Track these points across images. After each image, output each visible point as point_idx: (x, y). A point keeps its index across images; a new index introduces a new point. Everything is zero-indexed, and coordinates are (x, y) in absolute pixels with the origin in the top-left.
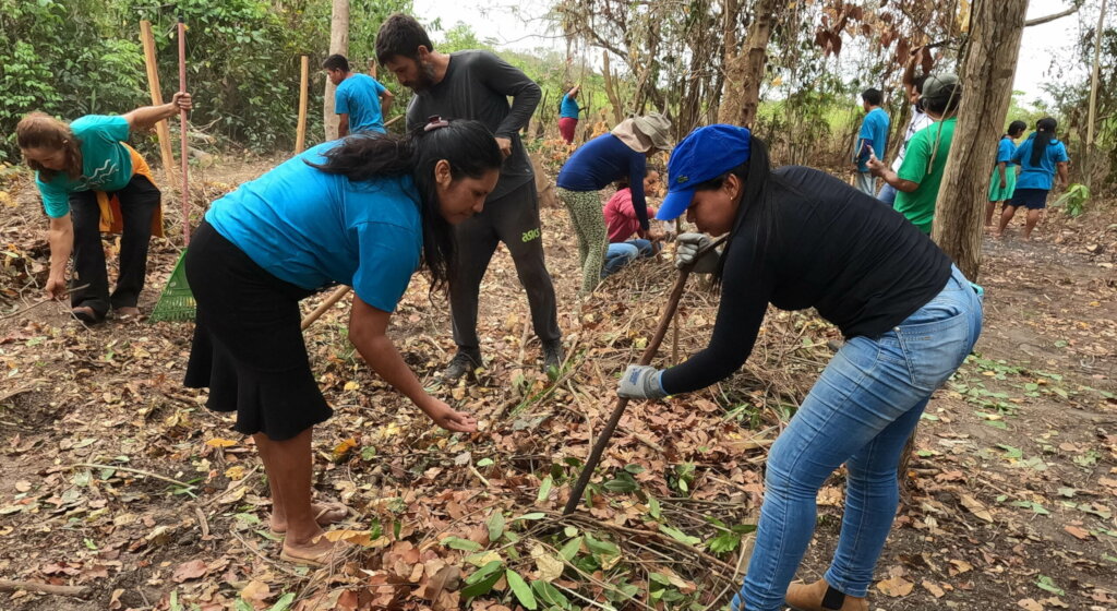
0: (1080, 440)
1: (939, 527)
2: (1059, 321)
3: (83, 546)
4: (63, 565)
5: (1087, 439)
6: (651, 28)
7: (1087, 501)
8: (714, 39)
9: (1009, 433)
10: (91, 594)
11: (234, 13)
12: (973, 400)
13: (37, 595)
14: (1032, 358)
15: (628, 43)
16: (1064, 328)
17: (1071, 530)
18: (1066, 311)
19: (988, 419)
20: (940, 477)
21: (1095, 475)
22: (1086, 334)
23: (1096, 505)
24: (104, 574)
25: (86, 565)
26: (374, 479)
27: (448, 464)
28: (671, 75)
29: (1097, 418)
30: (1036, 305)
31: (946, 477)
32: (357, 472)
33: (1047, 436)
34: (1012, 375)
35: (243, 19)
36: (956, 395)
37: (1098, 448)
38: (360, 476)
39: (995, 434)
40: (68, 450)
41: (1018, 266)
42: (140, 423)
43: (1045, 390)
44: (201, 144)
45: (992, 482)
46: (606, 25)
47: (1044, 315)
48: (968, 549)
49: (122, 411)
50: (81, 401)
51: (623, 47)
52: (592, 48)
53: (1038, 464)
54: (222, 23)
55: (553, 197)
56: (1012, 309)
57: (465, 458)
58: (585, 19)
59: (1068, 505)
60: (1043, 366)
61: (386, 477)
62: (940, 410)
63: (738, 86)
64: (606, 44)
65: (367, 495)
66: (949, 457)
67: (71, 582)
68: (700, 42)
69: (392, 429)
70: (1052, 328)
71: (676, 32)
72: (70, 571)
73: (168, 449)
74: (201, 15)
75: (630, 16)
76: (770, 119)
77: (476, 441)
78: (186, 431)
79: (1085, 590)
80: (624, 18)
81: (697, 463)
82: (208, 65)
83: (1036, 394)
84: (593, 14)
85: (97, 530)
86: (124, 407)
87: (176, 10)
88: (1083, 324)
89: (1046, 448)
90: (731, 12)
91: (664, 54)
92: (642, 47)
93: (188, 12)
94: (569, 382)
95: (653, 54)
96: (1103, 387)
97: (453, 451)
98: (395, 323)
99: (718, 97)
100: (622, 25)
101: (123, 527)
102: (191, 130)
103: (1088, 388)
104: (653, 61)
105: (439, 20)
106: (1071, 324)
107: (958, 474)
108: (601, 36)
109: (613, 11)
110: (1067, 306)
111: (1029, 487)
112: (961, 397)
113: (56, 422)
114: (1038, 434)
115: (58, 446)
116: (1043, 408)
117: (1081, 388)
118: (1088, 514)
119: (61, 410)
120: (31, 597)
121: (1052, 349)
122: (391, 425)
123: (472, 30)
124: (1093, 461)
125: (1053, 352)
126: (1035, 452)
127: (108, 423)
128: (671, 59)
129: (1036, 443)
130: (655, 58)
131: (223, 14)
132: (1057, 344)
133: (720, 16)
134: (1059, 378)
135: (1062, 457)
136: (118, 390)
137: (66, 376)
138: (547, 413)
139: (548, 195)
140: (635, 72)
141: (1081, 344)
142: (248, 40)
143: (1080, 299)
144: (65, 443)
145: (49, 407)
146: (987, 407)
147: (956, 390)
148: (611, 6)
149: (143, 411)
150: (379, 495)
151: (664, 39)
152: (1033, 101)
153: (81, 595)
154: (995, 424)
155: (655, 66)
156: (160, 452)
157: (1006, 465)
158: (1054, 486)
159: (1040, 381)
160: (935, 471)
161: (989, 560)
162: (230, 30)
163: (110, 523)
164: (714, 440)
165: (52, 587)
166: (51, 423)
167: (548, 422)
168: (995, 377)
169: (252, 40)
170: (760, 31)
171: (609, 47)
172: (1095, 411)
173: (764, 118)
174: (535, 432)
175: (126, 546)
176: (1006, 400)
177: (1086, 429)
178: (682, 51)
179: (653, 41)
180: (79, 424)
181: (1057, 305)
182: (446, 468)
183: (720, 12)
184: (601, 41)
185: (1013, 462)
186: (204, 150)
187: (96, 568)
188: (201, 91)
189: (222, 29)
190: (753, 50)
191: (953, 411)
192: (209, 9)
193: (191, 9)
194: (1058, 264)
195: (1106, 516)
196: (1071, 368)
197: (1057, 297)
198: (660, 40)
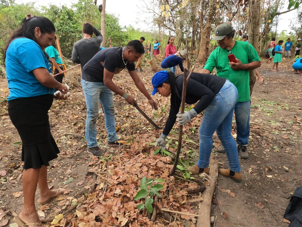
0: (290, 118)
1: (252, 138)
2: (289, 91)
3: (68, 149)
4: (66, 152)
5: (292, 118)
6: (181, 24)
7: (289, 131)
8: (198, 25)
9: (272, 118)
10: (72, 157)
11: (75, 30)
12: (264, 111)
13: (62, 158)
14: (281, 101)
15: (175, 28)
16: (290, 93)
17: (284, 137)
18: (292, 89)
19: (267, 115)
20: (254, 128)
21: (292, 125)
22: (296, 94)
23: (291, 132)
24: (74, 154)
25: (70, 152)
26: (125, 134)
27: (141, 129)
28: (187, 35)
29: (295, 113)
30: (284, 88)
31: (255, 128)
32: (121, 133)
33: (281, 118)
34: (275, 105)
35: (78, 31)
36: (260, 110)
37: (294, 120)
38: (122, 134)
39: (268, 118)
40: (59, 132)
41: (280, 78)
42: (72, 126)
43: (283, 108)
44: (69, 63)
45: (266, 128)
46: (169, 23)
47: (286, 90)
48: (258, 142)
49: (68, 124)
50: (58, 123)
51: (174, 29)
52: (166, 30)
53: (278, 124)
54: (72, 32)
55: (158, 70)
56: (277, 89)
57: (145, 128)
58: (163, 22)
59: (284, 132)
60: (284, 102)
61: (127, 134)
62: (256, 114)
63: (205, 37)
64: (169, 28)
65: (124, 137)
66: (256, 123)
67: (68, 155)
68: (194, 26)
69: (127, 125)
70: (287, 93)
71: (188, 23)
72: (67, 153)
73: (79, 131)
74: (68, 31)
75: (175, 21)
76: (214, 44)
77: (146, 125)
78: (82, 127)
79: (285, 148)
80: (174, 21)
81: (196, 127)
82: (70, 43)
83: (280, 109)
84: (165, 21)
85: (70, 146)
86: (68, 123)
87: (61, 30)
88: (295, 91)
89: (281, 120)
90: (201, 18)
91: (185, 30)
92: (179, 29)
93: (64, 31)
94: (166, 112)
95: (182, 30)
96: (298, 106)
97: (142, 127)
98: (124, 102)
99: (200, 40)
100: (173, 23)
101: (75, 145)
102: (67, 60)
103: (294, 107)
104: (182, 32)
105: (126, 26)
106: (292, 92)
107: (258, 127)
108: (168, 26)
109: (171, 20)
110: (292, 87)
111: (275, 129)
112: (261, 110)
113: (54, 127)
114: (279, 117)
115: (57, 132)
116: (282, 112)
117: (292, 107)
118: (289, 134)
119: (55, 125)
120: (61, 158)
121: (286, 98)
122: (127, 124)
123: (133, 27)
124: (292, 123)
125: (286, 99)
126: (278, 121)
127: (66, 126)
128: (187, 31)
129: (278, 119)
130: (183, 31)
131: (73, 30)
132: (288, 97)
133: (199, 19)
134: (287, 105)
135: (284, 122)
136: (66, 120)
137: (54, 118)
138: (161, 118)
139: (157, 69)
140: (177, 35)
141: (294, 97)
142: (79, 36)
143: (296, 85)
144: (58, 131)
145: (52, 124)
146: (267, 112)
147: (260, 109)
148: (170, 18)
149: (73, 124)
150: (126, 137)
151: (185, 26)
152: (289, 33)
153: (70, 157)
154: (269, 116)
155: (183, 33)
156: (78, 132)
157: (271, 125)
158: (282, 128)
159: (282, 106)
160: (252, 126)
161: (263, 144)
162: (75, 34)
163: (72, 145)
164: (200, 122)
165: (64, 156)
166: (53, 128)
167: (162, 120)
168: (271, 105)
169: (80, 36)
170: (209, 23)
171: (170, 29)
172: (295, 112)
173: (213, 44)
174: (159, 122)
175: (76, 149)
176: (273, 111)
177: (292, 116)
178: (190, 28)
179: (182, 27)
180: (59, 127)
181: (289, 87)
182: (141, 130)
183: (199, 17)
184: (168, 28)
185: (272, 124)
186: (70, 64)
187: (72, 153)
188: (69, 50)
189: (73, 34)
190: (207, 28)
191: (259, 114)
192: (69, 29)
193: (65, 30)
194: (291, 77)
195: (293, 134)
196: (291, 102)
197: (290, 85)
198: (183, 26)
